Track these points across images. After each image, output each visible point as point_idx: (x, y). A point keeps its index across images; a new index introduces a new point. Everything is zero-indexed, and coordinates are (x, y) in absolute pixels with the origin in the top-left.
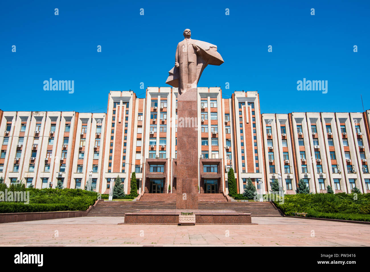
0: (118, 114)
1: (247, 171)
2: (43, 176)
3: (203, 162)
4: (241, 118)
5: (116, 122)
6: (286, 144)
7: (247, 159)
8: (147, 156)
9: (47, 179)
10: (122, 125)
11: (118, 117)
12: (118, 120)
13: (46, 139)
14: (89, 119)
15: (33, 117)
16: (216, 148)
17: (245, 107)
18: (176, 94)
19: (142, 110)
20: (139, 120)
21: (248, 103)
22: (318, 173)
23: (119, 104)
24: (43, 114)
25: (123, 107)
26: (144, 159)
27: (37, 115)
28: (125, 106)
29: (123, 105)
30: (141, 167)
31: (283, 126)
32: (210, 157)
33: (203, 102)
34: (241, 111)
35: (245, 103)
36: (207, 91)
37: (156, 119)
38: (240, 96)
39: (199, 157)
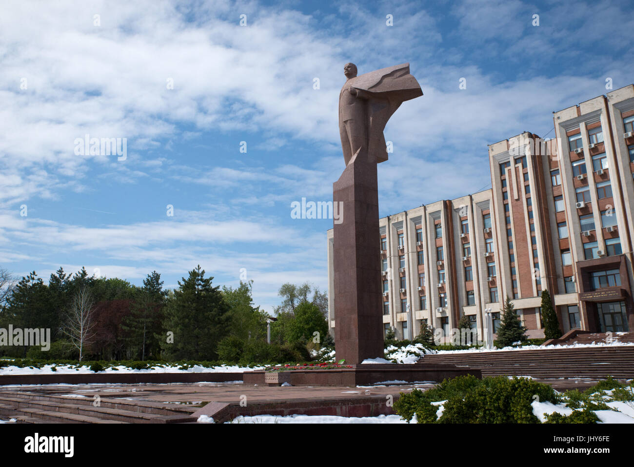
0: (511, 185)
2: (420, 317)
5: (509, 201)
10: (522, 204)
11: (512, 189)
12: (512, 196)
14: (467, 208)
15: (391, 224)
18: (619, 106)
20: (555, 184)
23: (510, 165)
24: (402, 217)
25: (516, 169)
26: (574, 264)
27: (395, 220)
28: (520, 165)
29: (517, 166)
30: (573, 281)
37: (585, 175)
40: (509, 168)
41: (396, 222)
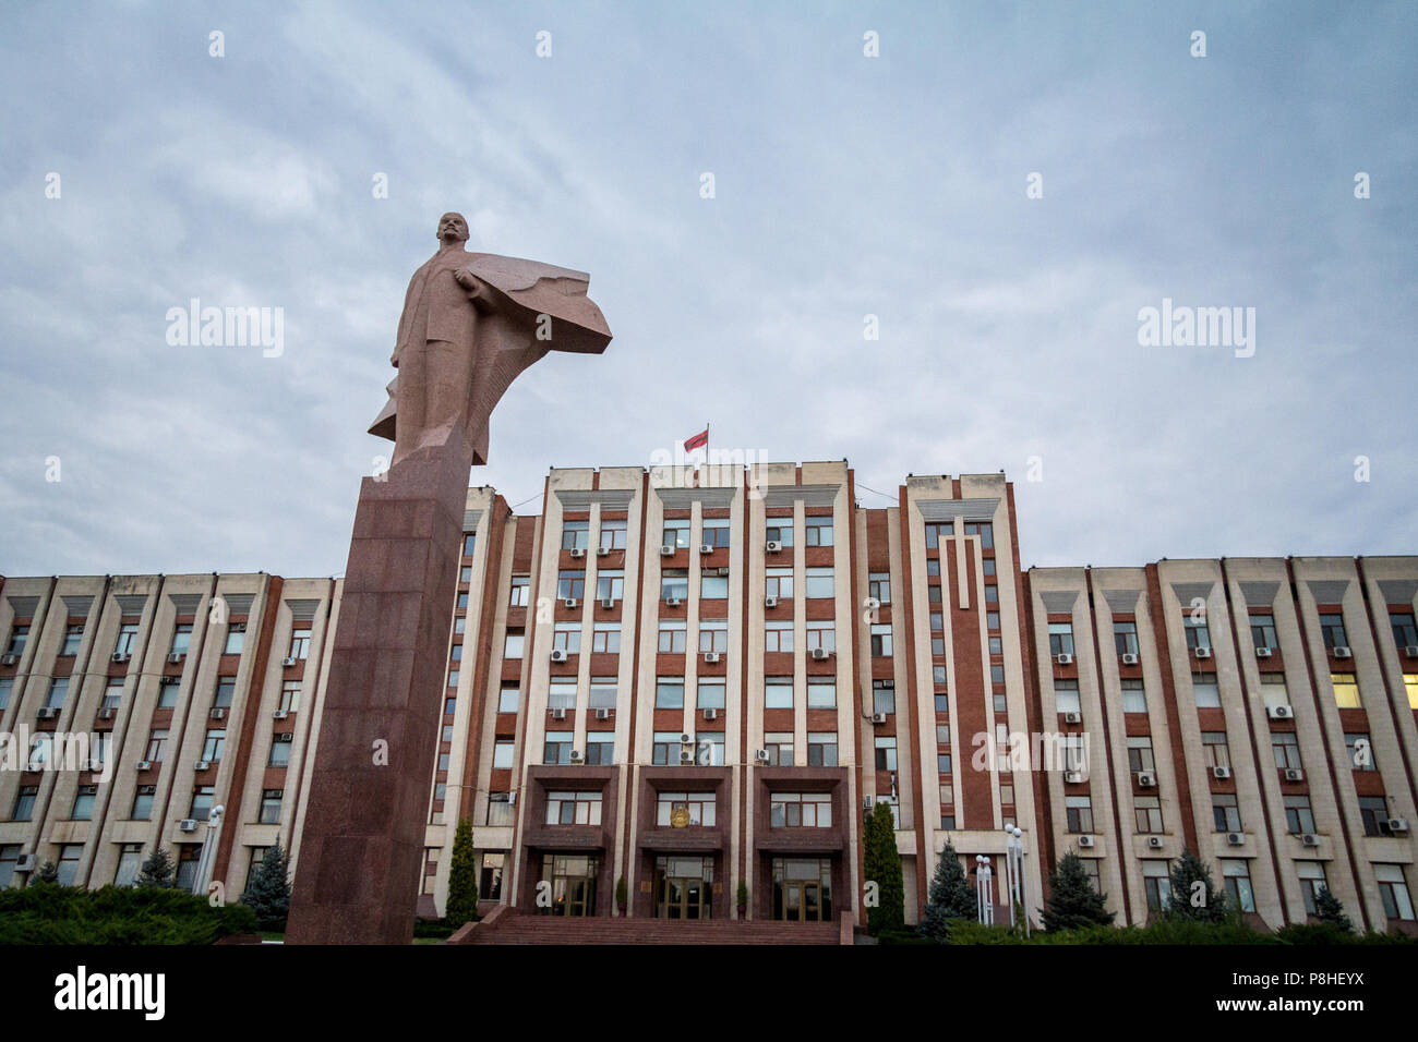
1: (960, 820)
2: (123, 837)
3: (766, 782)
4: (934, 585)
6: (1143, 700)
7: (962, 766)
8: (534, 756)
9: (138, 846)
13: (150, 684)
14: (318, 601)
15: (110, 597)
16: (829, 722)
17: (951, 545)
18: (665, 494)
19: (529, 562)
20: (514, 603)
21: (966, 523)
22: (1291, 833)
24: (149, 585)
26: (521, 768)
27: (125, 588)
30: (511, 802)
31: (1124, 619)
32: (801, 760)
33: (773, 523)
34: (933, 558)
35: (952, 523)
36: (790, 479)
37: (580, 601)
38: (931, 495)
39: (751, 760)
41: (127, 593)
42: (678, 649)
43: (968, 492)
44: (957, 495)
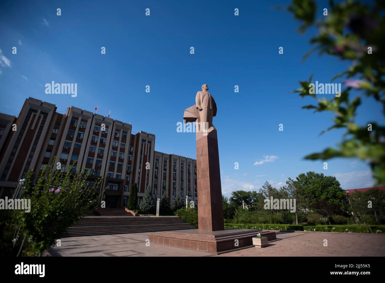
3: (108, 180)
4: (142, 150)
5: (27, 128)
10: (35, 133)
11: (31, 123)
12: (30, 127)
17: (145, 144)
19: (60, 124)
20: (54, 132)
21: (148, 141)
23: (37, 113)
25: (40, 117)
28: (42, 116)
29: (41, 115)
31: (165, 162)
32: (115, 177)
33: (116, 132)
34: (142, 146)
35: (146, 141)
36: (122, 125)
37: (73, 136)
38: (144, 135)
39: (106, 176)
40: (35, 113)
42: (93, 151)
43: (149, 136)
44: (148, 136)
